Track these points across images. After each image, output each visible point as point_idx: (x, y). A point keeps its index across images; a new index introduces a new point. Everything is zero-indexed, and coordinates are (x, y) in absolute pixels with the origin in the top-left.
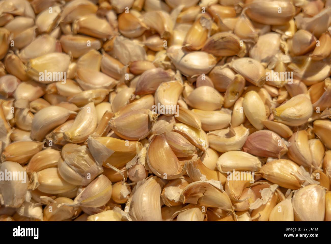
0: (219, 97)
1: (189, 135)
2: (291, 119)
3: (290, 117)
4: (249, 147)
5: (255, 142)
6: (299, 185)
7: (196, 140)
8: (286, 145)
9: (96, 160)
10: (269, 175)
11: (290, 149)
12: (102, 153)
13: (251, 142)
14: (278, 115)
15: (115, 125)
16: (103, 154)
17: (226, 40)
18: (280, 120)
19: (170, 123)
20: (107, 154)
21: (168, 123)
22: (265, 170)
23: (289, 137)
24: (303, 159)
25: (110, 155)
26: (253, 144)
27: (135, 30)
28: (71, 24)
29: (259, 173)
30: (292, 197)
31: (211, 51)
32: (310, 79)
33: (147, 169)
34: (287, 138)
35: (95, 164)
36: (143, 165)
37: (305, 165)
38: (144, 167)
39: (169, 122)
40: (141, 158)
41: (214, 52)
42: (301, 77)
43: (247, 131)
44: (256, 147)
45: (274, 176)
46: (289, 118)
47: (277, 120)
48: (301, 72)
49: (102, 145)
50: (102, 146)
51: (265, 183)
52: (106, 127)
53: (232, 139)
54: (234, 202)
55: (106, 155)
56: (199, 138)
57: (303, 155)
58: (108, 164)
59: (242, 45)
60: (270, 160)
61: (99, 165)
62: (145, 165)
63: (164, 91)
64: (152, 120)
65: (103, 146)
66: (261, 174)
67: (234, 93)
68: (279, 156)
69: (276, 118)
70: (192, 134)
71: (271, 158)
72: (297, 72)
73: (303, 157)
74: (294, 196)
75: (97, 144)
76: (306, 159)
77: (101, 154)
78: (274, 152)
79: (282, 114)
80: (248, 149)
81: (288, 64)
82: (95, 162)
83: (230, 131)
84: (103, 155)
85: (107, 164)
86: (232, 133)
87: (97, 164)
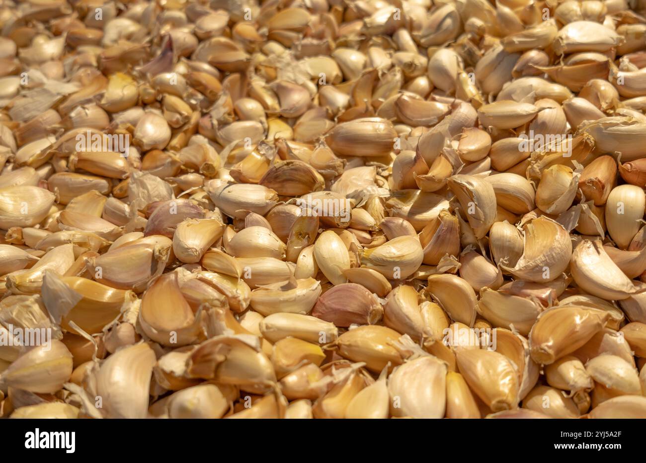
0: (278, 241)
1: (219, 286)
2: (387, 260)
3: (384, 258)
4: (320, 310)
5: (329, 301)
6: (401, 361)
7: (230, 292)
8: (381, 304)
9: (50, 314)
10: (349, 346)
11: (387, 309)
12: (61, 298)
13: (324, 302)
14: (366, 257)
15: (94, 263)
16: (63, 300)
17: (293, 167)
18: (369, 265)
19: (192, 273)
20: (70, 301)
21: (189, 272)
22: (345, 339)
23: (386, 292)
24: (408, 320)
25: (75, 304)
26: (326, 303)
27: (163, 165)
28: (67, 158)
29: (335, 345)
30: (387, 377)
31: (272, 185)
32: (419, 217)
33: (138, 332)
34: (384, 295)
35: (47, 320)
36: (132, 325)
37: (412, 332)
38: (134, 327)
39: (191, 271)
40: (130, 313)
41: (276, 186)
42: (406, 214)
43: (317, 284)
44: (331, 308)
45: (357, 346)
46: (383, 260)
47: (366, 265)
48: (407, 208)
49: (62, 284)
50: (62, 286)
51: (345, 362)
52: (81, 270)
53: (290, 292)
54: (280, 374)
55: (69, 303)
56: (236, 289)
57: (407, 314)
58: (72, 323)
59: (320, 178)
60: (353, 327)
61: (55, 322)
62: (134, 325)
63: (188, 226)
64: (158, 254)
65: (64, 286)
66: (337, 347)
67: (300, 235)
68: (369, 319)
69: (363, 262)
70: (225, 285)
71: (356, 324)
72: (399, 209)
73: (407, 316)
74: (391, 376)
75: (54, 282)
76: (412, 321)
77: (60, 301)
78: (360, 313)
79: (373, 254)
80: (320, 314)
81: (387, 199)
82: (48, 316)
83: (289, 282)
84: (62, 302)
85: (69, 324)
86: (292, 284)
87: (51, 322)
